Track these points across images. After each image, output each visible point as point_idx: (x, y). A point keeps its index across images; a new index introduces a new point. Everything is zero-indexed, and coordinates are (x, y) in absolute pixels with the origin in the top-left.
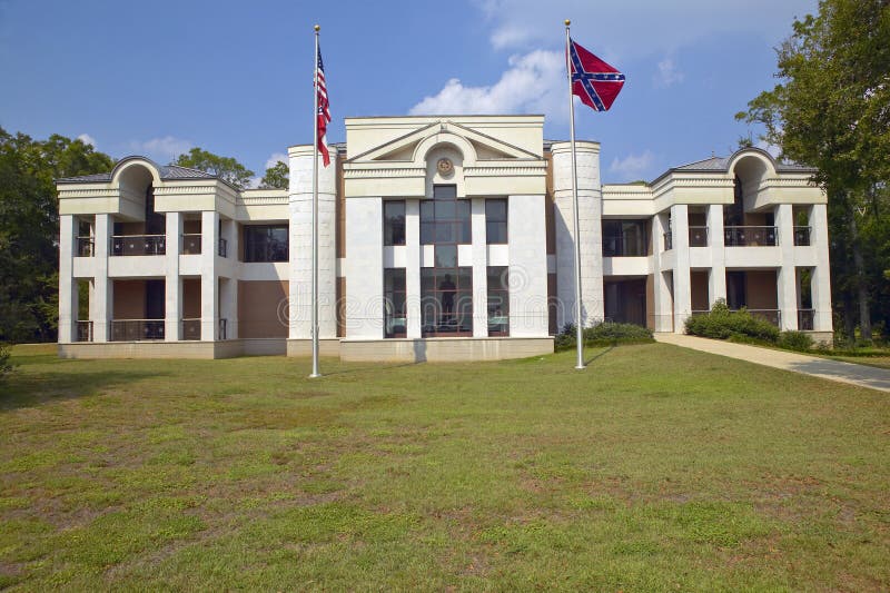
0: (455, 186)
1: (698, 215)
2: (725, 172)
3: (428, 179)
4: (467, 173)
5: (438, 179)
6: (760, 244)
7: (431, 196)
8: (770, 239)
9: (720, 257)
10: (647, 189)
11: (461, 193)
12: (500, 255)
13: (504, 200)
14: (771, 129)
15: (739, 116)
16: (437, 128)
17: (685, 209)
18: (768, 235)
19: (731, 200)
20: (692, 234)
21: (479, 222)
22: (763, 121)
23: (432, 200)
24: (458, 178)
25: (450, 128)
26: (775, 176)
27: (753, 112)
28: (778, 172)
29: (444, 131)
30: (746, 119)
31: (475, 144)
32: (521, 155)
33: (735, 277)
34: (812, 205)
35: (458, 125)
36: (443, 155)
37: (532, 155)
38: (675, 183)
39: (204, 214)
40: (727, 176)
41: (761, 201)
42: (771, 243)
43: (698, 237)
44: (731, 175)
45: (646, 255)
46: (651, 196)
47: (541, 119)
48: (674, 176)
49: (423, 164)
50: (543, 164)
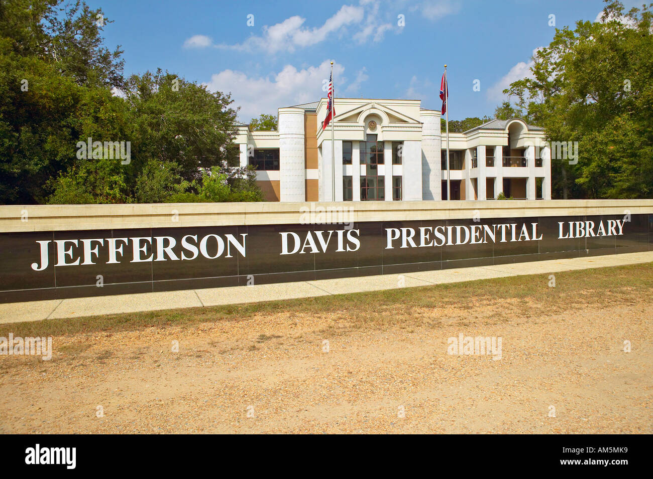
0: (376, 135)
1: (490, 150)
2: (504, 130)
3: (365, 131)
4: (384, 129)
5: (369, 132)
6: (519, 166)
7: (366, 140)
8: (523, 163)
9: (501, 172)
10: (464, 136)
11: (380, 139)
12: (398, 170)
13: (401, 142)
14: (522, 99)
15: (505, 91)
16: (371, 105)
17: (484, 148)
18: (523, 161)
19: (507, 144)
20: (487, 160)
21: (388, 154)
22: (518, 95)
23: (365, 142)
24: (378, 131)
25: (376, 106)
26: (528, 132)
27: (512, 89)
28: (529, 130)
29: (373, 108)
30: (509, 93)
31: (388, 114)
32: (410, 121)
33: (507, 182)
35: (378, 104)
36: (372, 120)
37: (416, 121)
38: (480, 135)
39: (240, 145)
40: (505, 132)
41: (519, 144)
42: (524, 165)
43: (490, 162)
44: (507, 131)
45: (461, 170)
46: (465, 139)
47: (419, 102)
48: (480, 131)
49: (363, 124)
50: (420, 125)
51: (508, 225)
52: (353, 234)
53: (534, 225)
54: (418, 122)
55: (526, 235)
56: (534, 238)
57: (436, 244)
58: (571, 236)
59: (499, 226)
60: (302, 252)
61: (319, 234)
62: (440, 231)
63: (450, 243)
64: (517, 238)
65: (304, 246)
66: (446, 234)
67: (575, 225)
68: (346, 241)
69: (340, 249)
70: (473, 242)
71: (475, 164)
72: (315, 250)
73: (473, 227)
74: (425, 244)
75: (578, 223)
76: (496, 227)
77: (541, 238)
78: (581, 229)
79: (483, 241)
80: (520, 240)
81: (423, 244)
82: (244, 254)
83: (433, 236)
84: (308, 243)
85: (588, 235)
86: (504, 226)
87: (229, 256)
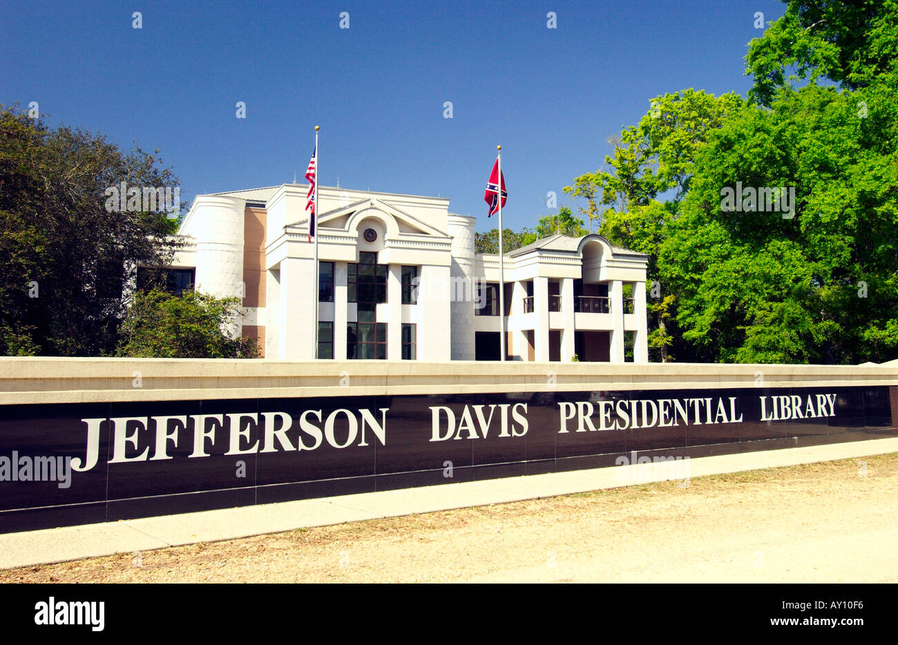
0: (376, 254)
1: (554, 286)
2: (578, 253)
3: (358, 246)
4: (389, 244)
5: (364, 247)
6: (598, 311)
7: (358, 261)
9: (570, 320)
10: (509, 260)
11: (382, 260)
12: (411, 314)
13: (417, 268)
16: (367, 205)
18: (604, 305)
19: (579, 276)
20: (551, 301)
23: (358, 265)
24: (379, 247)
25: (377, 204)
26: (612, 258)
28: (614, 255)
29: (372, 208)
31: (398, 220)
32: (433, 233)
33: (581, 337)
34: (636, 282)
35: (382, 202)
36: (370, 228)
37: (442, 233)
38: (538, 260)
40: (577, 256)
42: (606, 311)
43: (554, 305)
44: (580, 256)
46: (513, 266)
47: (447, 203)
48: (539, 253)
49: (355, 234)
50: (448, 241)
51: (702, 400)
52: (520, 410)
53: (732, 400)
54: (445, 234)
55: (724, 414)
56: (733, 420)
57: (618, 427)
58: (776, 418)
59: (691, 400)
60: (458, 437)
61: (478, 409)
62: (623, 406)
63: (635, 426)
64: (713, 418)
65: (461, 428)
66: (629, 412)
67: (779, 400)
68: (511, 421)
69: (504, 433)
70: (662, 424)
71: (530, 306)
72: (473, 435)
73: (661, 402)
74: (606, 427)
75: (782, 398)
76: (688, 402)
77: (741, 420)
78: (786, 407)
79: (674, 423)
80: (716, 422)
81: (603, 427)
82: (383, 442)
83: (615, 415)
84: (465, 424)
85: (795, 417)
86: (697, 401)
87: (363, 444)
